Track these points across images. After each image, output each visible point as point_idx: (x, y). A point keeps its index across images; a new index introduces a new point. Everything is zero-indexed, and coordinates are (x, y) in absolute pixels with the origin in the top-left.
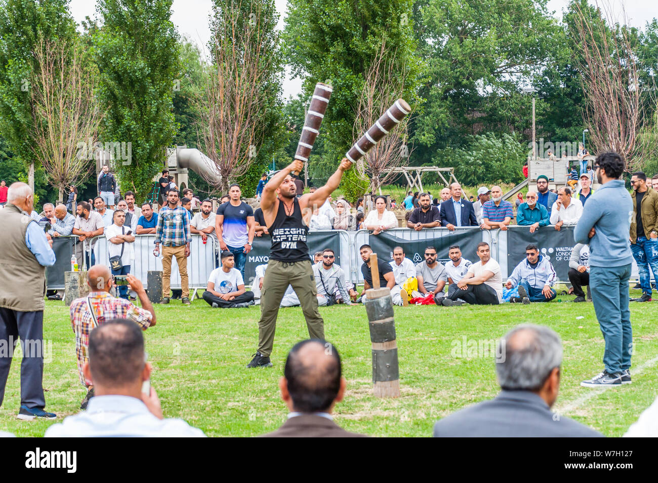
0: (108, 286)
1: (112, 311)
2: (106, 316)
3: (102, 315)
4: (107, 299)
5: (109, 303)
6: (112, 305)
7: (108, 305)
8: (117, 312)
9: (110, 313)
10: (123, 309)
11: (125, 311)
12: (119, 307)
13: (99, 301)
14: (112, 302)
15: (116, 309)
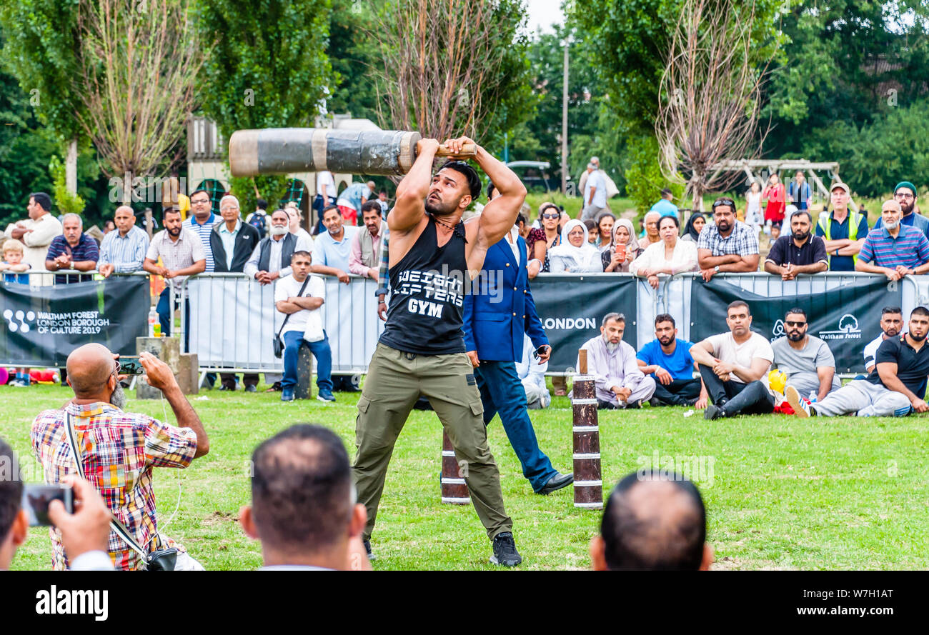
0: (110, 388)
1: (113, 443)
2: (103, 452)
3: (94, 451)
4: (103, 418)
5: (107, 426)
6: (114, 429)
7: (104, 431)
8: (123, 444)
9: (109, 446)
10: (135, 435)
11: (141, 438)
12: (128, 433)
13: (87, 422)
14: (114, 424)
15: (122, 437)
